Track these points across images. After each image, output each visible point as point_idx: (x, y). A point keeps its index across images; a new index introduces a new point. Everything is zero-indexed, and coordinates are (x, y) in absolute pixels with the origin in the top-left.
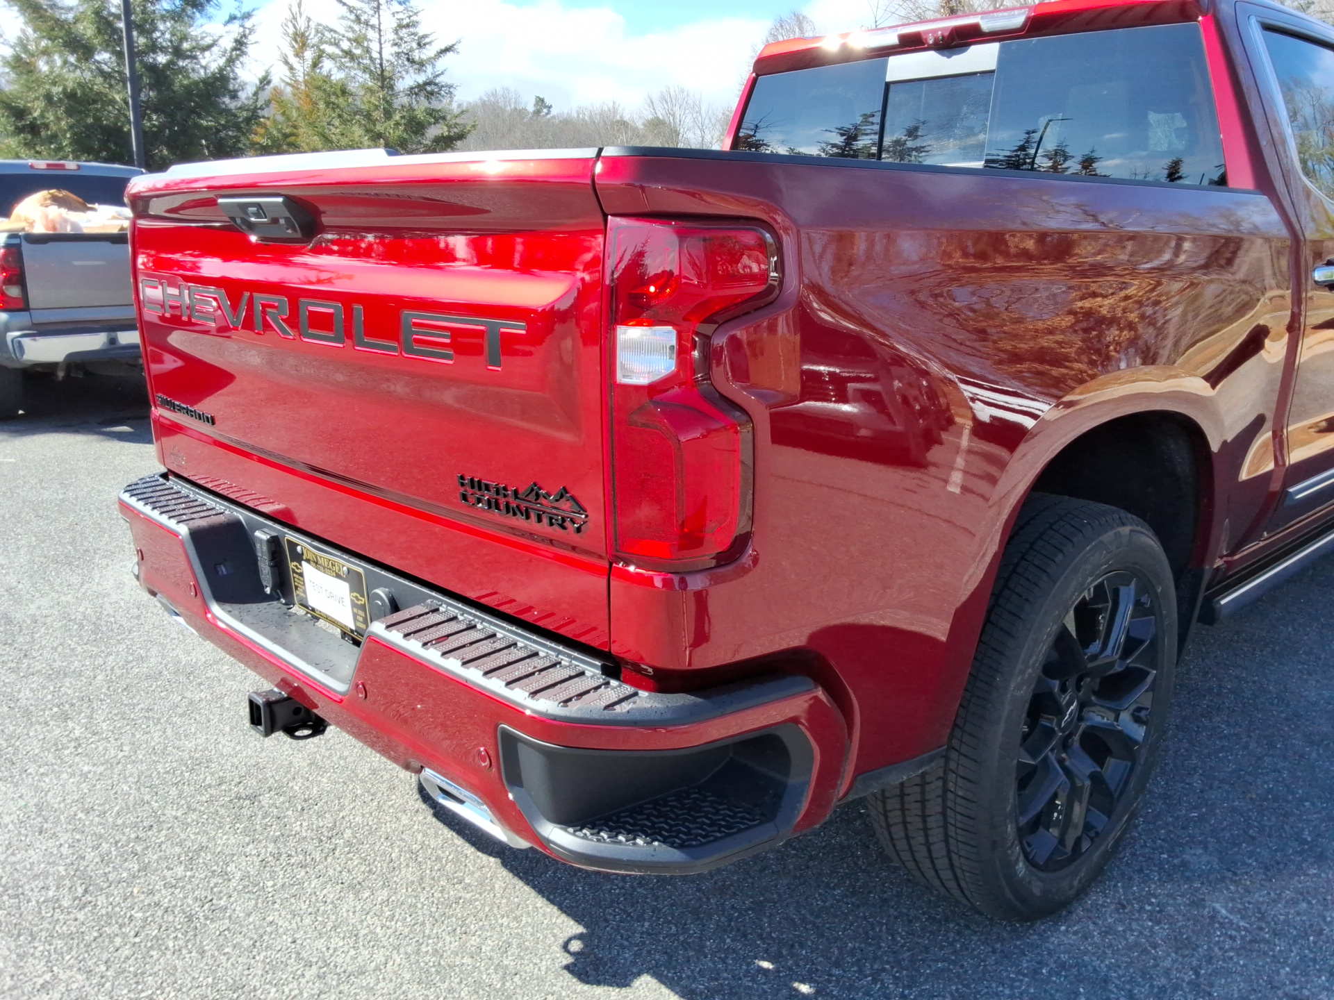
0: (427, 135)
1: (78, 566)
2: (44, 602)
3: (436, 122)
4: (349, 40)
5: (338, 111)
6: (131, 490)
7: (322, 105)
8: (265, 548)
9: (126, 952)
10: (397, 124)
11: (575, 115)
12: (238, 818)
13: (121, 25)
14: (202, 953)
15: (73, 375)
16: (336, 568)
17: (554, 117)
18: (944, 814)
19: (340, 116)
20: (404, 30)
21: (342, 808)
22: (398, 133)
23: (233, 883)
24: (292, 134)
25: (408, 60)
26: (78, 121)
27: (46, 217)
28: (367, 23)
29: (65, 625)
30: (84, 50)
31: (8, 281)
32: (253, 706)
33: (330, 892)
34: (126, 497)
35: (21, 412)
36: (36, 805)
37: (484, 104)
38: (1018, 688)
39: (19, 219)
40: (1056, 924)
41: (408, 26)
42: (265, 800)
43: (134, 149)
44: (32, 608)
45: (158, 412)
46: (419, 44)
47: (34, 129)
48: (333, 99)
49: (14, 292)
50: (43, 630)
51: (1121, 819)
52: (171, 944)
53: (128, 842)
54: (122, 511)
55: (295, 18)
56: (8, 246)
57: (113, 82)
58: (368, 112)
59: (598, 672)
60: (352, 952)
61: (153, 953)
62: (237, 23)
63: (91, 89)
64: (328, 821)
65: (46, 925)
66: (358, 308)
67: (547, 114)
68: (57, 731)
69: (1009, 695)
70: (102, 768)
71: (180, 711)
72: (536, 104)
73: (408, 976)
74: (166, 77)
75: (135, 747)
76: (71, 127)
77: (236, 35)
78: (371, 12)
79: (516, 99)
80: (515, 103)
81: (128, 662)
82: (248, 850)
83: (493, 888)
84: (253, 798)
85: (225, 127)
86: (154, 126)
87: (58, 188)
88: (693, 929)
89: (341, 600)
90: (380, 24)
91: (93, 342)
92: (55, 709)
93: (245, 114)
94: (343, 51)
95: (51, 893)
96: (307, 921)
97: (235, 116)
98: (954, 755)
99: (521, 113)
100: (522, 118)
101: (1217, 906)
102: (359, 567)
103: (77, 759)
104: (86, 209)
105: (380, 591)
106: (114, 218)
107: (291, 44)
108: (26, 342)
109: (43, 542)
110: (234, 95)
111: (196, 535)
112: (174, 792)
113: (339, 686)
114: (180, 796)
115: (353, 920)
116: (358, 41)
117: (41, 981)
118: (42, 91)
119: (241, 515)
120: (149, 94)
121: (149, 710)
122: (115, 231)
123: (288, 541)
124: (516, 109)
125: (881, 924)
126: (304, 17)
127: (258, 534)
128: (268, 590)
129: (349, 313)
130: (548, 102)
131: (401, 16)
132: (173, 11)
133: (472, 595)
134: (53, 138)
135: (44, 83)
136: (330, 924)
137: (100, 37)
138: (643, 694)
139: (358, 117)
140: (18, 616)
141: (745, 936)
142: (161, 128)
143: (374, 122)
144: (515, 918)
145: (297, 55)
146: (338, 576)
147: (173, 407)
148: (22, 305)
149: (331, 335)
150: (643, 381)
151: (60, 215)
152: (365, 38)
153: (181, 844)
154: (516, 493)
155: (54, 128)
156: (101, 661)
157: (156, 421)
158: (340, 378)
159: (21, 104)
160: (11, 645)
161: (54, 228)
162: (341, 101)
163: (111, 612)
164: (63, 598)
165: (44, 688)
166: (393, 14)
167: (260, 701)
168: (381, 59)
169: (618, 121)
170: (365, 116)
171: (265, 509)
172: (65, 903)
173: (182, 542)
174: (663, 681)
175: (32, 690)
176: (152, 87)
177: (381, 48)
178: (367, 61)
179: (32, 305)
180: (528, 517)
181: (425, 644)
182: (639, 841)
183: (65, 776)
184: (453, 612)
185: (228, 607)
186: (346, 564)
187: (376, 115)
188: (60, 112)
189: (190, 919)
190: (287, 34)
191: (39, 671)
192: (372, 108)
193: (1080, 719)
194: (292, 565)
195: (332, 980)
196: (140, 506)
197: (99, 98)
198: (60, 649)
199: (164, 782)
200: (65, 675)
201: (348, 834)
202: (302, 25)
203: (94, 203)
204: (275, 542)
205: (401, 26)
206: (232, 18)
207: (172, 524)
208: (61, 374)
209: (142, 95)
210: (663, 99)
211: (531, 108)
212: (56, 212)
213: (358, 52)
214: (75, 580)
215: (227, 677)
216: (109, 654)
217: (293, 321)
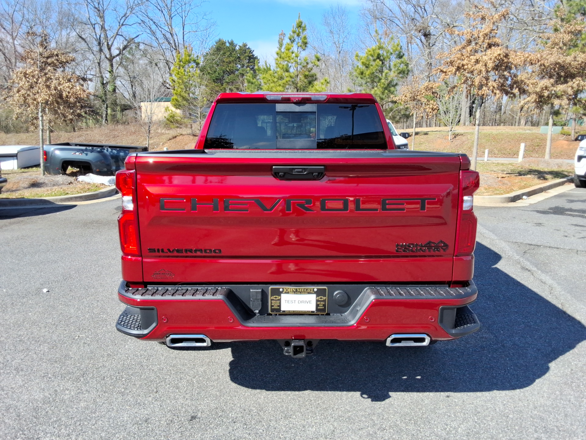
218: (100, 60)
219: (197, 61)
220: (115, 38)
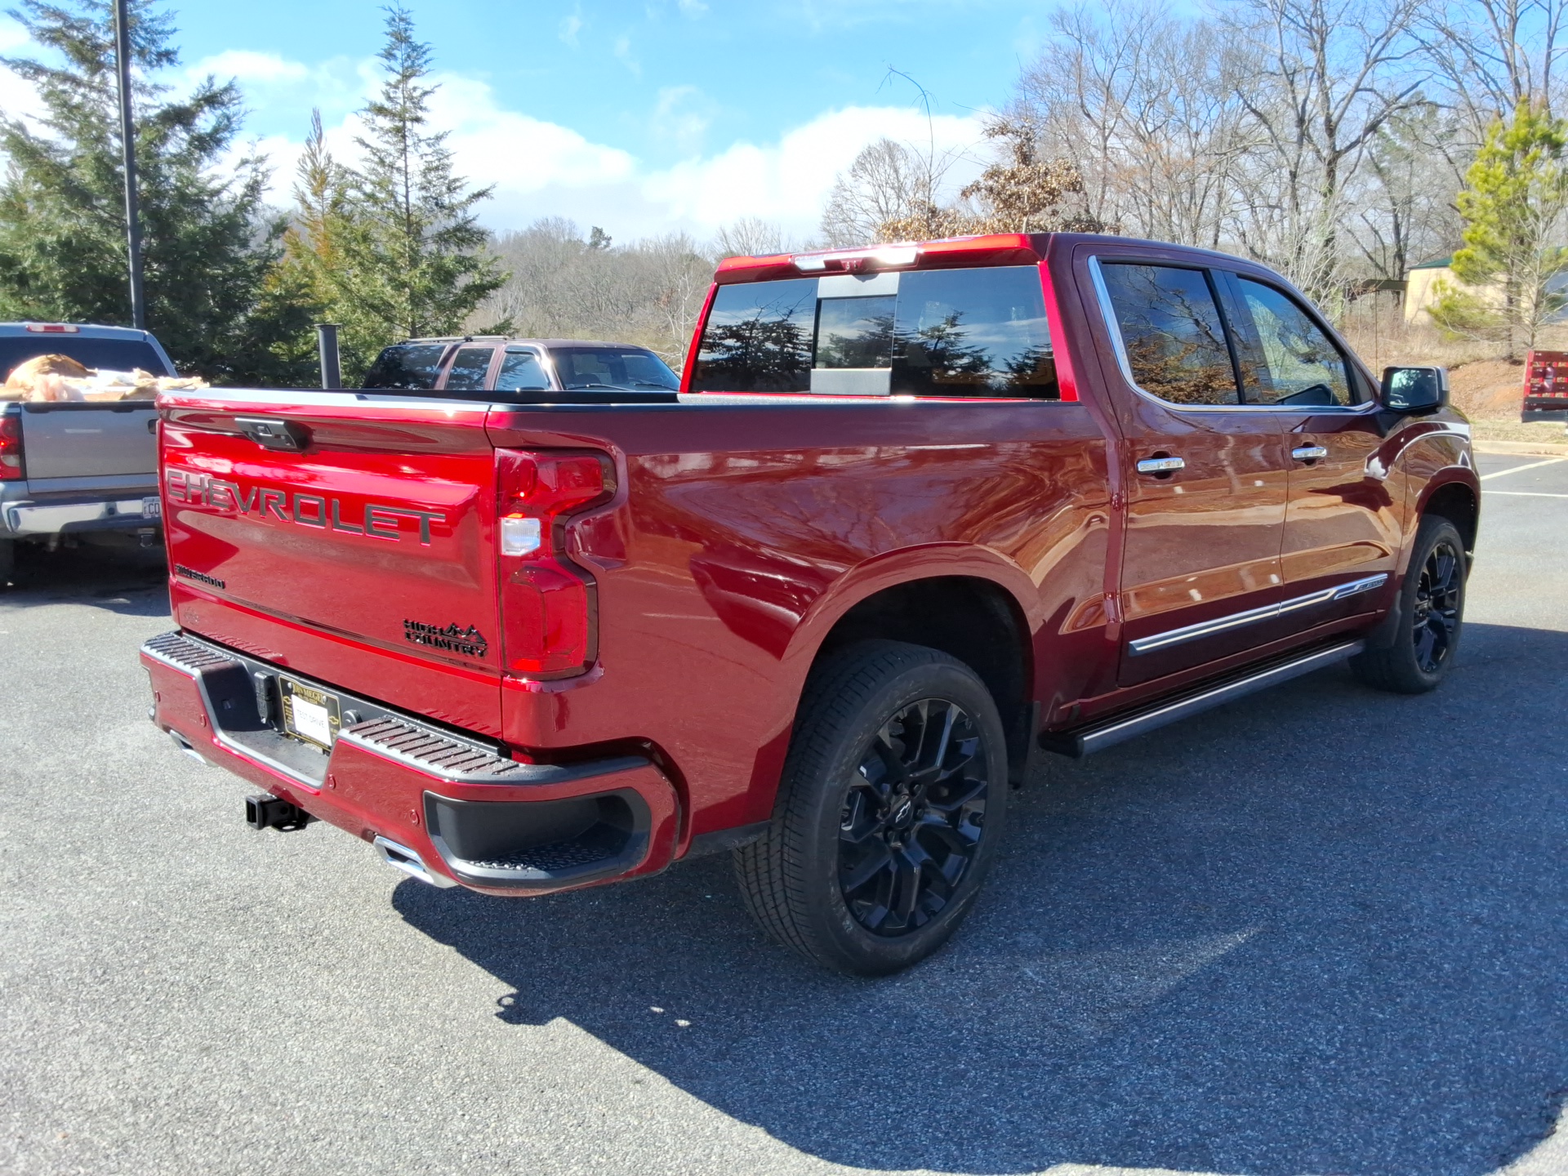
0: (457, 284)
1: (80, 730)
2: (51, 760)
3: (467, 270)
4: (373, 183)
5: (358, 258)
6: (151, 643)
7: (341, 253)
8: (262, 686)
9: (139, 1010)
10: (424, 273)
11: (637, 247)
12: (233, 922)
13: (122, 169)
14: (202, 1010)
15: (66, 545)
16: (318, 698)
17: (613, 250)
18: (783, 879)
19: (361, 264)
20: (433, 173)
21: (323, 915)
22: (425, 282)
23: (228, 966)
24: (306, 285)
25: (437, 204)
26: (71, 272)
27: (47, 385)
28: (391, 166)
29: (72, 780)
30: (79, 196)
31: (7, 451)
32: (251, 808)
33: (309, 971)
34: (147, 650)
35: (10, 584)
36: (57, 916)
37: (534, 234)
38: (834, 780)
39: (15, 385)
40: (894, 982)
41: (437, 169)
42: (257, 910)
43: (133, 300)
44: (40, 766)
45: (174, 579)
46: (449, 189)
47: (22, 280)
48: (354, 246)
49: (12, 461)
50: (51, 784)
51: (957, 903)
52: (176, 1005)
53: (139, 940)
54: (143, 662)
55: (314, 155)
56: (7, 415)
57: (111, 229)
58: (392, 259)
59: (495, 754)
60: (324, 1008)
61: (163, 1011)
62: (249, 167)
63: (88, 238)
64: (311, 924)
65: (72, 994)
66: (336, 501)
67: (606, 246)
68: (72, 862)
69: (826, 786)
70: (113, 889)
71: (181, 846)
72: (594, 235)
73: (367, 1022)
74: (169, 225)
75: (142, 874)
76: (64, 278)
77: (247, 181)
78: (397, 154)
79: (570, 230)
80: (569, 234)
81: (132, 809)
82: (241, 944)
83: (444, 967)
84: (246, 909)
85: (233, 276)
86: (155, 276)
87: (57, 352)
88: (604, 990)
89: (321, 723)
90: (406, 166)
91: (91, 512)
92: (69, 846)
93: (256, 263)
94: (365, 194)
95: (75, 975)
96: (289, 989)
97: (244, 264)
98: (787, 832)
99: (576, 245)
100: (578, 251)
101: (1027, 970)
102: (335, 695)
103: (91, 883)
104: (85, 374)
105: (350, 713)
106: (115, 384)
107: (309, 181)
108: (22, 512)
109: (45, 708)
110: (244, 244)
111: (208, 677)
112: (177, 905)
113: (316, 783)
114: (183, 908)
115: (326, 988)
116: (380, 184)
117: (72, 1028)
118: (33, 240)
119: (244, 661)
120: (150, 242)
121: (153, 846)
122: (117, 399)
123: (282, 680)
124: (570, 241)
125: (754, 984)
126: (324, 154)
127: (257, 675)
128: (264, 721)
129: (329, 505)
130: (606, 233)
131: (430, 158)
132: (180, 154)
133: (424, 712)
134: (44, 288)
135: (37, 232)
136: (307, 992)
137: (99, 184)
138: (522, 765)
139: (380, 265)
140: (27, 771)
141: (643, 993)
142: (162, 278)
143: (398, 270)
144: (460, 986)
145: (315, 194)
146: (319, 704)
147: (190, 575)
148: (19, 475)
149: (316, 519)
150: (521, 552)
151: (61, 383)
152: (390, 181)
153: (184, 941)
154: (441, 630)
155: (44, 278)
156: (107, 808)
157: (174, 588)
158: (333, 553)
159: (10, 253)
160: (22, 796)
161: (54, 397)
162: (362, 248)
163: (115, 769)
164: (68, 757)
165: (56, 829)
166: (421, 156)
167: (255, 801)
168: (407, 202)
169: (687, 256)
170: (388, 264)
171: (268, 657)
172: (87, 981)
173: (195, 683)
174: (536, 756)
175: (45, 831)
176: (153, 235)
177: (407, 192)
178: (392, 206)
179: (29, 475)
180: (450, 647)
181: (376, 741)
182: (518, 867)
183: (80, 895)
184: (401, 722)
185: (231, 733)
186: (325, 693)
187: (401, 262)
188: (53, 261)
189: (192, 989)
190: (304, 171)
191: (51, 816)
192: (396, 256)
193: (916, 818)
194: (284, 699)
195: (306, 1025)
196: (159, 656)
197: (95, 246)
198: (69, 799)
199: (169, 899)
200: (76, 819)
201: (326, 932)
202: (321, 161)
203: (93, 368)
204: (271, 682)
205: (429, 170)
206: (244, 162)
207: (187, 668)
208: (53, 545)
209: (143, 243)
210: (737, 232)
211: (587, 240)
212: (55, 379)
213: (382, 196)
214: (79, 741)
215: (224, 820)
216: (116, 803)
217: (289, 507)
218: (1297, 165)
219: (1554, 136)
220: (1350, 101)
